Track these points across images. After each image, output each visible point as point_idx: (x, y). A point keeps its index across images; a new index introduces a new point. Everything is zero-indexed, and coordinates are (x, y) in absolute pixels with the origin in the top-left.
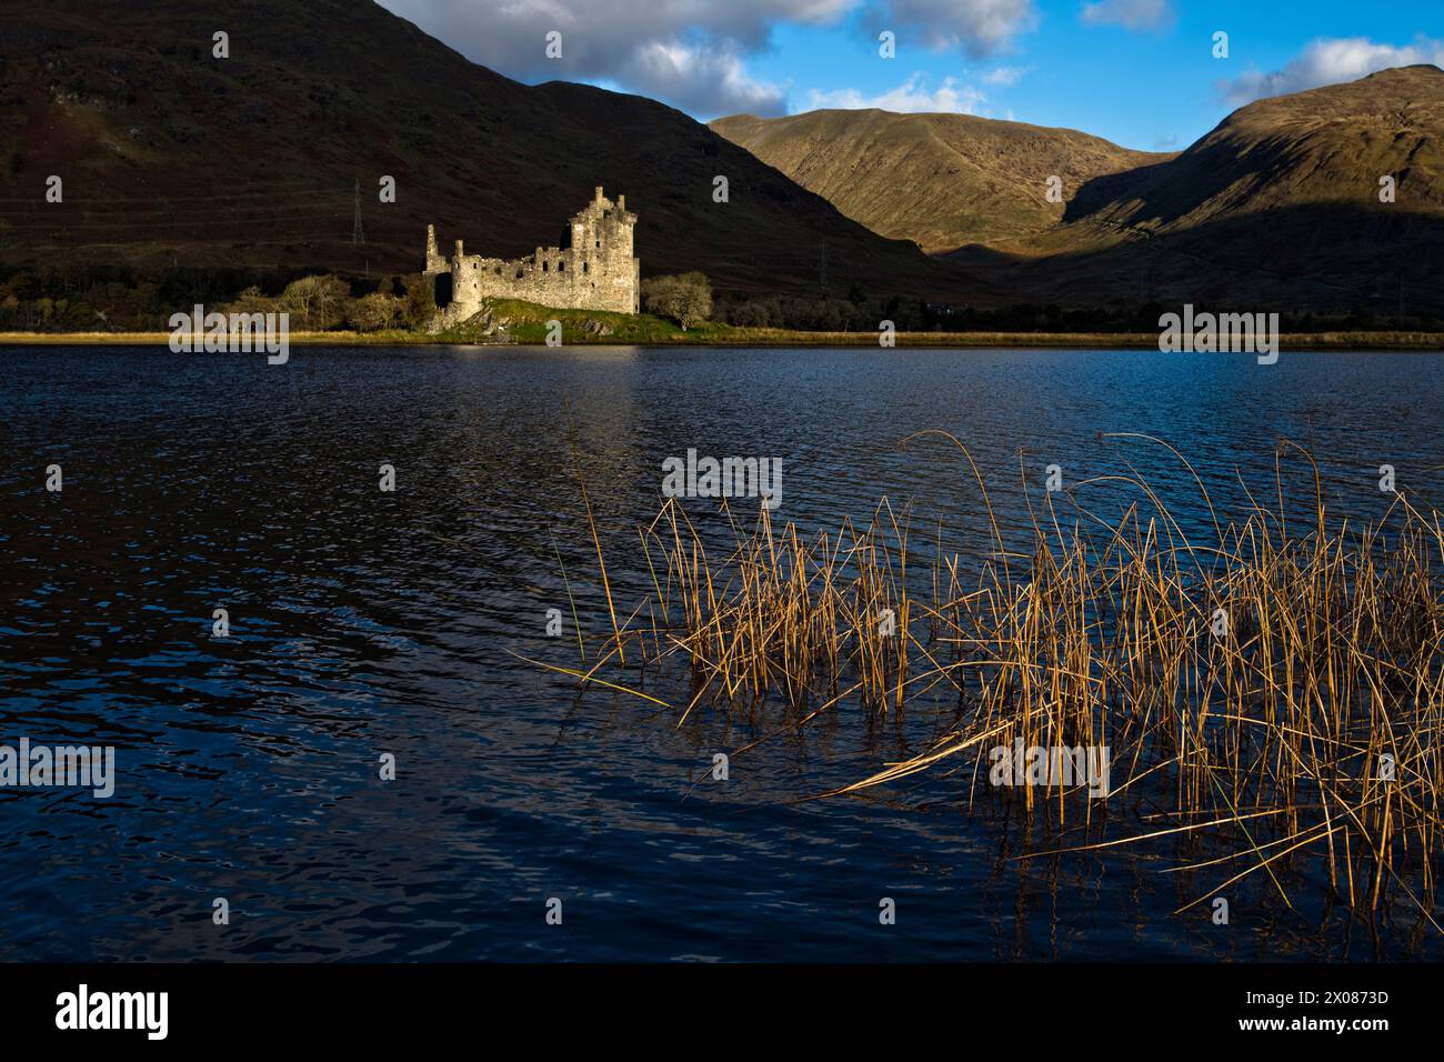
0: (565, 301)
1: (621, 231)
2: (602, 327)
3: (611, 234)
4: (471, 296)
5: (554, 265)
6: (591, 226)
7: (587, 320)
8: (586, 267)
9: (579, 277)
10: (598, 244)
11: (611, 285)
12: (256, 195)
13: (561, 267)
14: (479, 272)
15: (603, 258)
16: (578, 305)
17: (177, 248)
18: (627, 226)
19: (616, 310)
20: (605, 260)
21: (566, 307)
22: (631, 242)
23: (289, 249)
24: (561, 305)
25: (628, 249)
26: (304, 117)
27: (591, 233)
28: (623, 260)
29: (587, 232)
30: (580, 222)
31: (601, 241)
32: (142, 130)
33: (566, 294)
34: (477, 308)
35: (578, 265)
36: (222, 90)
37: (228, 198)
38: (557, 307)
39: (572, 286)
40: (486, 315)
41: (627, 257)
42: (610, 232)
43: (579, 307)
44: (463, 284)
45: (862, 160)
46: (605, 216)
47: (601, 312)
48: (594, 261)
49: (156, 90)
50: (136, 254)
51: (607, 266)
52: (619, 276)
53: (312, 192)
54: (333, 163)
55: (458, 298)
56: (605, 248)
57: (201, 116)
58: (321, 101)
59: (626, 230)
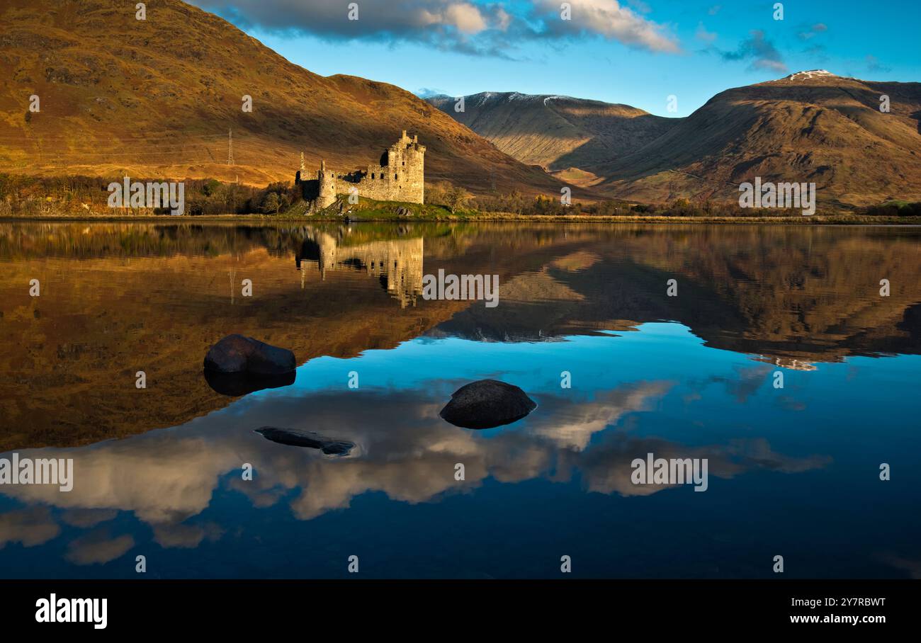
0: (384, 196)
1: (417, 156)
2: (407, 211)
3: (411, 157)
4: (330, 193)
5: (378, 176)
6: (400, 153)
7: (398, 207)
8: (396, 177)
9: (392, 182)
10: (403, 164)
11: (410, 187)
12: (171, 138)
13: (382, 176)
14: (335, 179)
15: (406, 172)
16: (391, 199)
17: (127, 168)
18: (420, 153)
19: (413, 202)
20: (407, 172)
21: (384, 200)
22: (423, 162)
23: (191, 169)
24: (382, 199)
25: (421, 167)
26: (197, 93)
27: (400, 157)
28: (418, 172)
29: (397, 156)
30: (393, 151)
31: (406, 162)
32: (104, 99)
33: (384, 192)
34: (333, 200)
35: (392, 176)
36: (150, 77)
37: (155, 139)
38: (380, 199)
39: (388, 188)
40: (339, 204)
41: (420, 171)
42: (410, 156)
43: (392, 200)
44: (325, 187)
45: (508, 121)
46: (407, 148)
47: (405, 203)
48: (401, 174)
49: (111, 76)
50: (103, 171)
51: (408, 176)
52: (415, 182)
53: (203, 136)
54: (214, 119)
55: (323, 194)
56: (407, 166)
57: (138, 91)
58: (206, 84)
59: (419, 155)
